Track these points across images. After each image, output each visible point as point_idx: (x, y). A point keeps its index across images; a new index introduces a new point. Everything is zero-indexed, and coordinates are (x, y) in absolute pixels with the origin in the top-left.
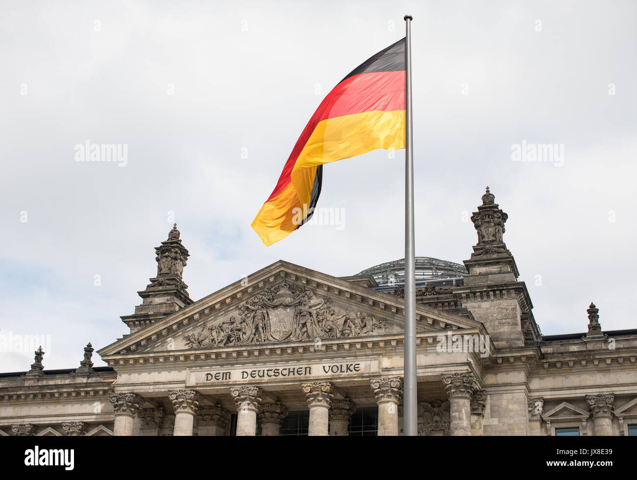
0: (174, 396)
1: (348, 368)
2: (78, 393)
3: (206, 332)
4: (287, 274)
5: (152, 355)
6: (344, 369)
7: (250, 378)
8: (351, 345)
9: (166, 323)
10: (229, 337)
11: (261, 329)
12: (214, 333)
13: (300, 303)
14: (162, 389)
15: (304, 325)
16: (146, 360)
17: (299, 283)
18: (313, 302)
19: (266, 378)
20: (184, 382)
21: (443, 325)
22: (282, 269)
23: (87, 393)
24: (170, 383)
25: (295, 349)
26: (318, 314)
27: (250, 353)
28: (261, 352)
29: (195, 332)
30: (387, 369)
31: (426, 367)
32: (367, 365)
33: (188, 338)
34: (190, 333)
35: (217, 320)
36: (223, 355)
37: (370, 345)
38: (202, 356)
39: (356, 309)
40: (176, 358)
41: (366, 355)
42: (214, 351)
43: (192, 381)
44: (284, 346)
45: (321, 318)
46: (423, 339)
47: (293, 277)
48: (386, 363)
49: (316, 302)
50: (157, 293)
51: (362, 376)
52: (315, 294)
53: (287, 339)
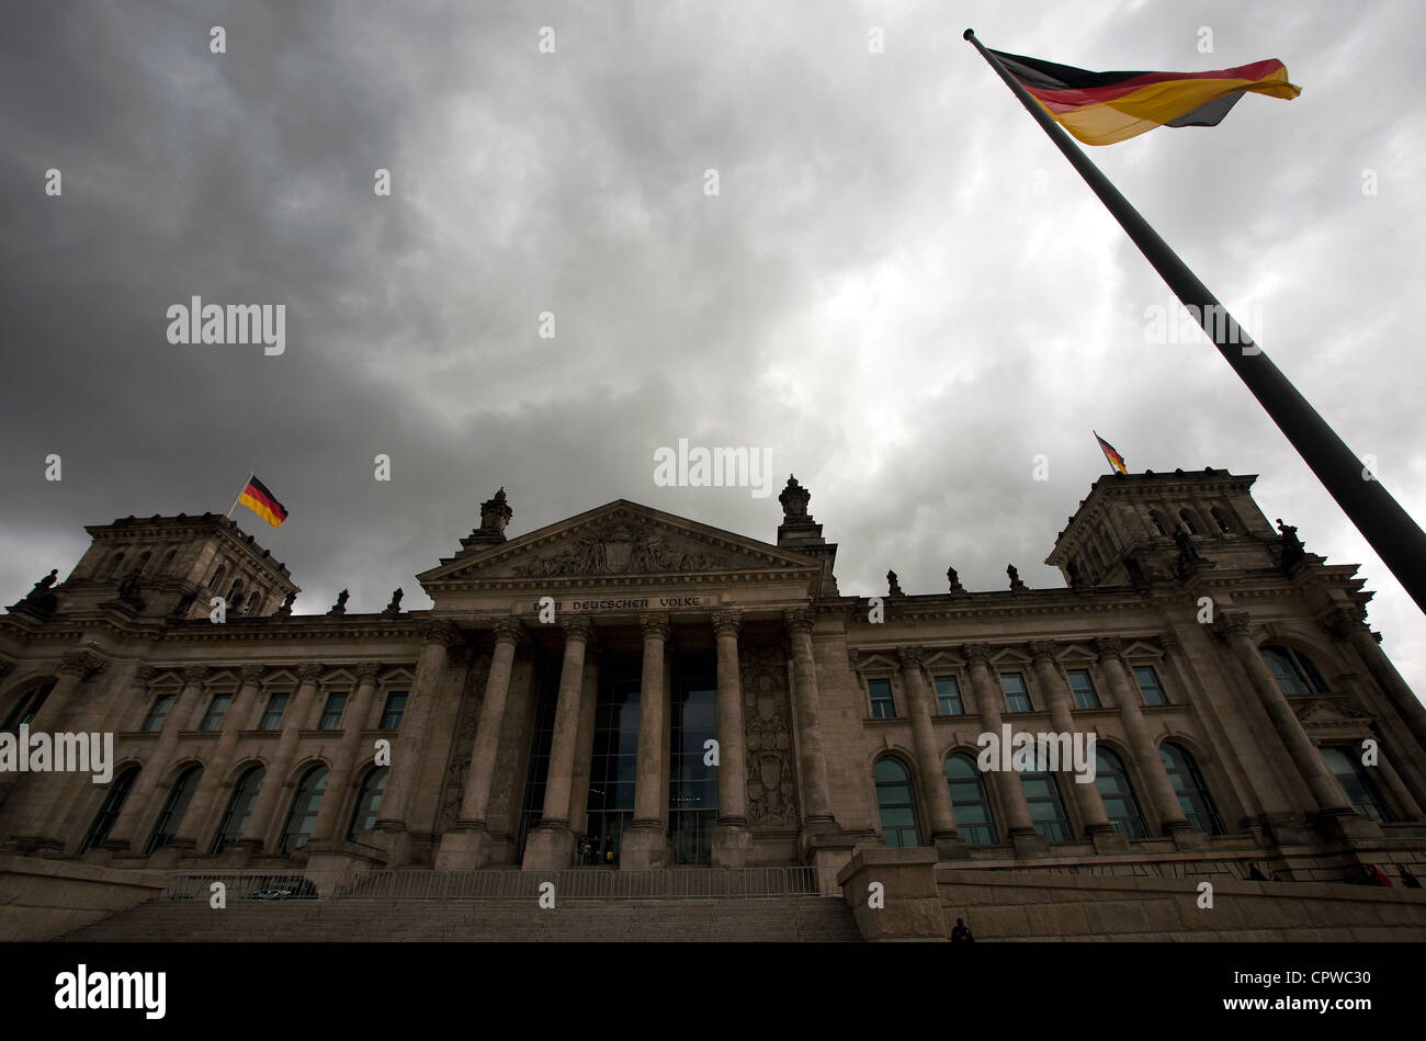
0: (497, 625)
1: (687, 602)
2: (381, 634)
3: (537, 563)
4: (626, 514)
5: (477, 581)
6: (683, 602)
7: (582, 608)
8: (692, 578)
9: (497, 552)
10: (563, 568)
11: (597, 562)
12: (546, 565)
13: (638, 540)
14: (485, 617)
15: (643, 559)
16: (470, 587)
17: (638, 523)
18: (650, 540)
19: (600, 609)
20: (510, 611)
21: (784, 563)
22: (622, 507)
23: (391, 633)
24: (494, 611)
25: (633, 581)
26: (656, 551)
27: (585, 582)
28: (598, 582)
29: (523, 562)
30: (728, 604)
31: (768, 602)
32: (706, 599)
33: (517, 569)
34: (520, 564)
35: (549, 553)
36: (556, 584)
37: (711, 579)
38: (534, 585)
39: (693, 549)
40: (504, 586)
41: (705, 590)
42: (547, 579)
43: (519, 610)
44: (623, 577)
45: (659, 554)
46: (766, 576)
47: (633, 516)
48: (726, 598)
49: (654, 541)
50: (479, 542)
51: (701, 609)
52: (655, 534)
53: (624, 572)
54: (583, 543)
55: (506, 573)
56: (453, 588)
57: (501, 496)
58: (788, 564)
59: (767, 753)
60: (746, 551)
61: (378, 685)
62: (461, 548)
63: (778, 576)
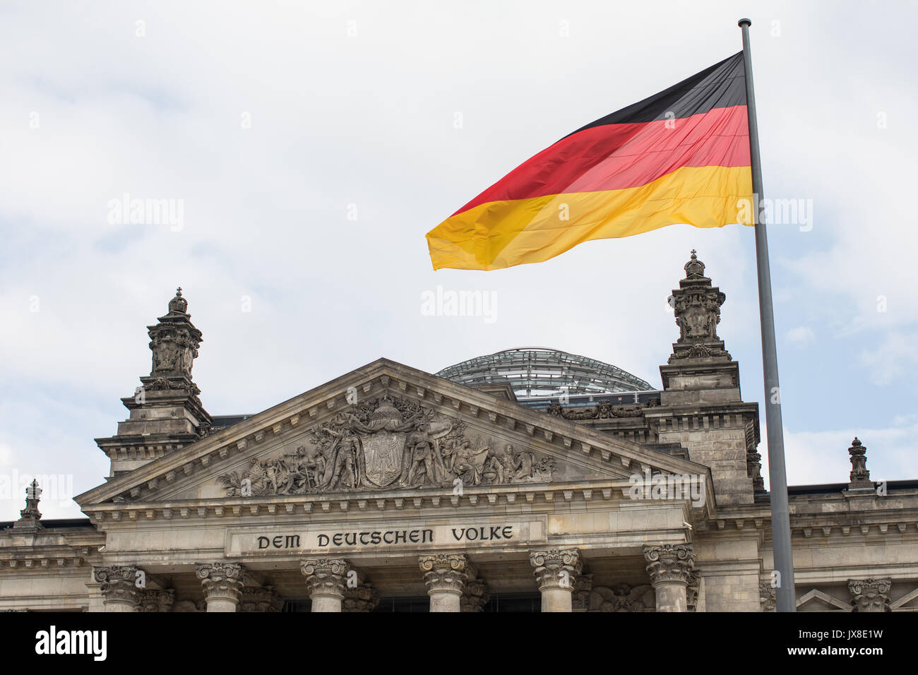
1: (493, 533)
3: (256, 471)
4: (392, 381)
5: (168, 506)
6: (487, 533)
7: (331, 545)
8: (500, 497)
9: (191, 454)
10: (296, 480)
12: (271, 473)
13: (413, 428)
14: (185, 560)
15: (422, 463)
16: (157, 514)
17: (412, 396)
18: (433, 426)
20: (222, 550)
22: (385, 372)
24: (198, 551)
25: (407, 502)
26: (442, 446)
27: (334, 505)
28: (352, 503)
29: (235, 468)
30: (557, 536)
31: (618, 534)
32: (524, 528)
33: (225, 479)
34: (229, 471)
35: (276, 451)
36: (289, 508)
37: (530, 498)
38: (254, 510)
39: (503, 440)
40: (210, 511)
41: (522, 513)
42: (273, 501)
43: (236, 549)
44: (390, 495)
45: (447, 452)
47: (403, 387)
48: (555, 527)
49: (439, 427)
50: (155, 402)
51: (515, 545)
52: (438, 414)
53: (393, 485)
54: (326, 434)
55: (211, 490)
56: (132, 515)
57: (180, 305)
60: (586, 449)
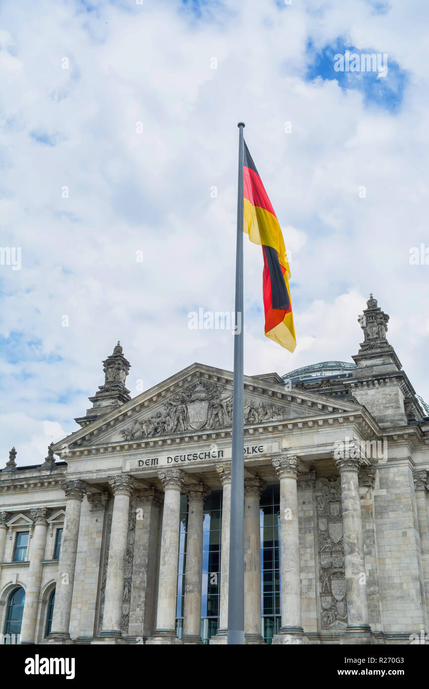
0: (113, 481)
1: (254, 450)
2: (42, 484)
3: (137, 426)
4: (202, 374)
5: (94, 447)
6: (251, 451)
7: (173, 462)
8: (255, 430)
10: (156, 429)
11: (181, 421)
12: (144, 427)
13: (213, 398)
14: (104, 475)
15: (217, 415)
16: (90, 452)
17: (212, 381)
18: (223, 396)
19: (187, 462)
20: (121, 468)
21: (331, 409)
22: (197, 370)
23: (49, 483)
24: (109, 470)
25: (209, 436)
26: (227, 406)
27: (173, 441)
28: (182, 439)
29: (127, 425)
30: (286, 450)
31: (318, 446)
32: (269, 446)
33: (123, 432)
34: (125, 428)
35: (146, 415)
36: (152, 444)
37: (270, 429)
38: (135, 446)
39: (258, 401)
40: (114, 448)
41: (268, 438)
42: (144, 441)
43: (127, 468)
44: (200, 433)
45: (230, 409)
46: (315, 422)
47: (207, 376)
48: (285, 444)
49: (226, 396)
50: (104, 398)
51: (265, 456)
52: (226, 389)
53: (203, 428)
54: (171, 404)
55: (116, 438)
56: (78, 454)
57: (118, 350)
58: (335, 410)
59: (336, 570)
60: (299, 401)
61: (48, 525)
62: (91, 405)
63: (325, 421)
